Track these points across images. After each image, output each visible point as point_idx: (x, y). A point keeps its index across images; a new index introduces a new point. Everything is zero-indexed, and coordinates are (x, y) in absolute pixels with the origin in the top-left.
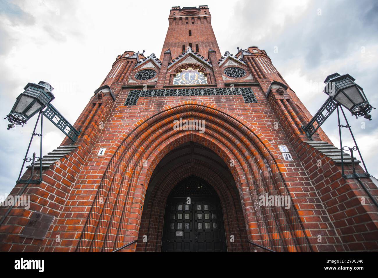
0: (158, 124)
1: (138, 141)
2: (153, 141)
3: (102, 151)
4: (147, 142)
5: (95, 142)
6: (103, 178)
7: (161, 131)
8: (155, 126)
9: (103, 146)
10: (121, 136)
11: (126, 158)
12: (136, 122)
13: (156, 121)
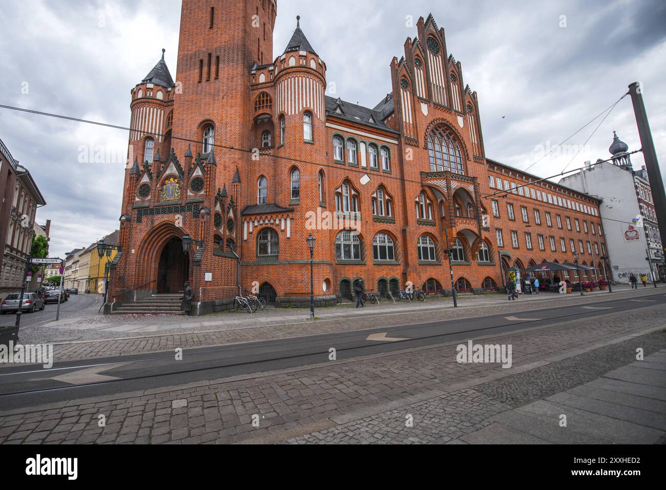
0: (154, 234)
1: (146, 244)
2: (154, 242)
3: (133, 251)
4: (151, 243)
5: (129, 248)
6: (136, 262)
7: (156, 237)
8: (153, 235)
9: (133, 249)
10: (138, 243)
11: (143, 253)
12: (144, 234)
13: (153, 232)
